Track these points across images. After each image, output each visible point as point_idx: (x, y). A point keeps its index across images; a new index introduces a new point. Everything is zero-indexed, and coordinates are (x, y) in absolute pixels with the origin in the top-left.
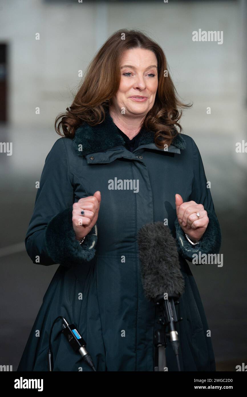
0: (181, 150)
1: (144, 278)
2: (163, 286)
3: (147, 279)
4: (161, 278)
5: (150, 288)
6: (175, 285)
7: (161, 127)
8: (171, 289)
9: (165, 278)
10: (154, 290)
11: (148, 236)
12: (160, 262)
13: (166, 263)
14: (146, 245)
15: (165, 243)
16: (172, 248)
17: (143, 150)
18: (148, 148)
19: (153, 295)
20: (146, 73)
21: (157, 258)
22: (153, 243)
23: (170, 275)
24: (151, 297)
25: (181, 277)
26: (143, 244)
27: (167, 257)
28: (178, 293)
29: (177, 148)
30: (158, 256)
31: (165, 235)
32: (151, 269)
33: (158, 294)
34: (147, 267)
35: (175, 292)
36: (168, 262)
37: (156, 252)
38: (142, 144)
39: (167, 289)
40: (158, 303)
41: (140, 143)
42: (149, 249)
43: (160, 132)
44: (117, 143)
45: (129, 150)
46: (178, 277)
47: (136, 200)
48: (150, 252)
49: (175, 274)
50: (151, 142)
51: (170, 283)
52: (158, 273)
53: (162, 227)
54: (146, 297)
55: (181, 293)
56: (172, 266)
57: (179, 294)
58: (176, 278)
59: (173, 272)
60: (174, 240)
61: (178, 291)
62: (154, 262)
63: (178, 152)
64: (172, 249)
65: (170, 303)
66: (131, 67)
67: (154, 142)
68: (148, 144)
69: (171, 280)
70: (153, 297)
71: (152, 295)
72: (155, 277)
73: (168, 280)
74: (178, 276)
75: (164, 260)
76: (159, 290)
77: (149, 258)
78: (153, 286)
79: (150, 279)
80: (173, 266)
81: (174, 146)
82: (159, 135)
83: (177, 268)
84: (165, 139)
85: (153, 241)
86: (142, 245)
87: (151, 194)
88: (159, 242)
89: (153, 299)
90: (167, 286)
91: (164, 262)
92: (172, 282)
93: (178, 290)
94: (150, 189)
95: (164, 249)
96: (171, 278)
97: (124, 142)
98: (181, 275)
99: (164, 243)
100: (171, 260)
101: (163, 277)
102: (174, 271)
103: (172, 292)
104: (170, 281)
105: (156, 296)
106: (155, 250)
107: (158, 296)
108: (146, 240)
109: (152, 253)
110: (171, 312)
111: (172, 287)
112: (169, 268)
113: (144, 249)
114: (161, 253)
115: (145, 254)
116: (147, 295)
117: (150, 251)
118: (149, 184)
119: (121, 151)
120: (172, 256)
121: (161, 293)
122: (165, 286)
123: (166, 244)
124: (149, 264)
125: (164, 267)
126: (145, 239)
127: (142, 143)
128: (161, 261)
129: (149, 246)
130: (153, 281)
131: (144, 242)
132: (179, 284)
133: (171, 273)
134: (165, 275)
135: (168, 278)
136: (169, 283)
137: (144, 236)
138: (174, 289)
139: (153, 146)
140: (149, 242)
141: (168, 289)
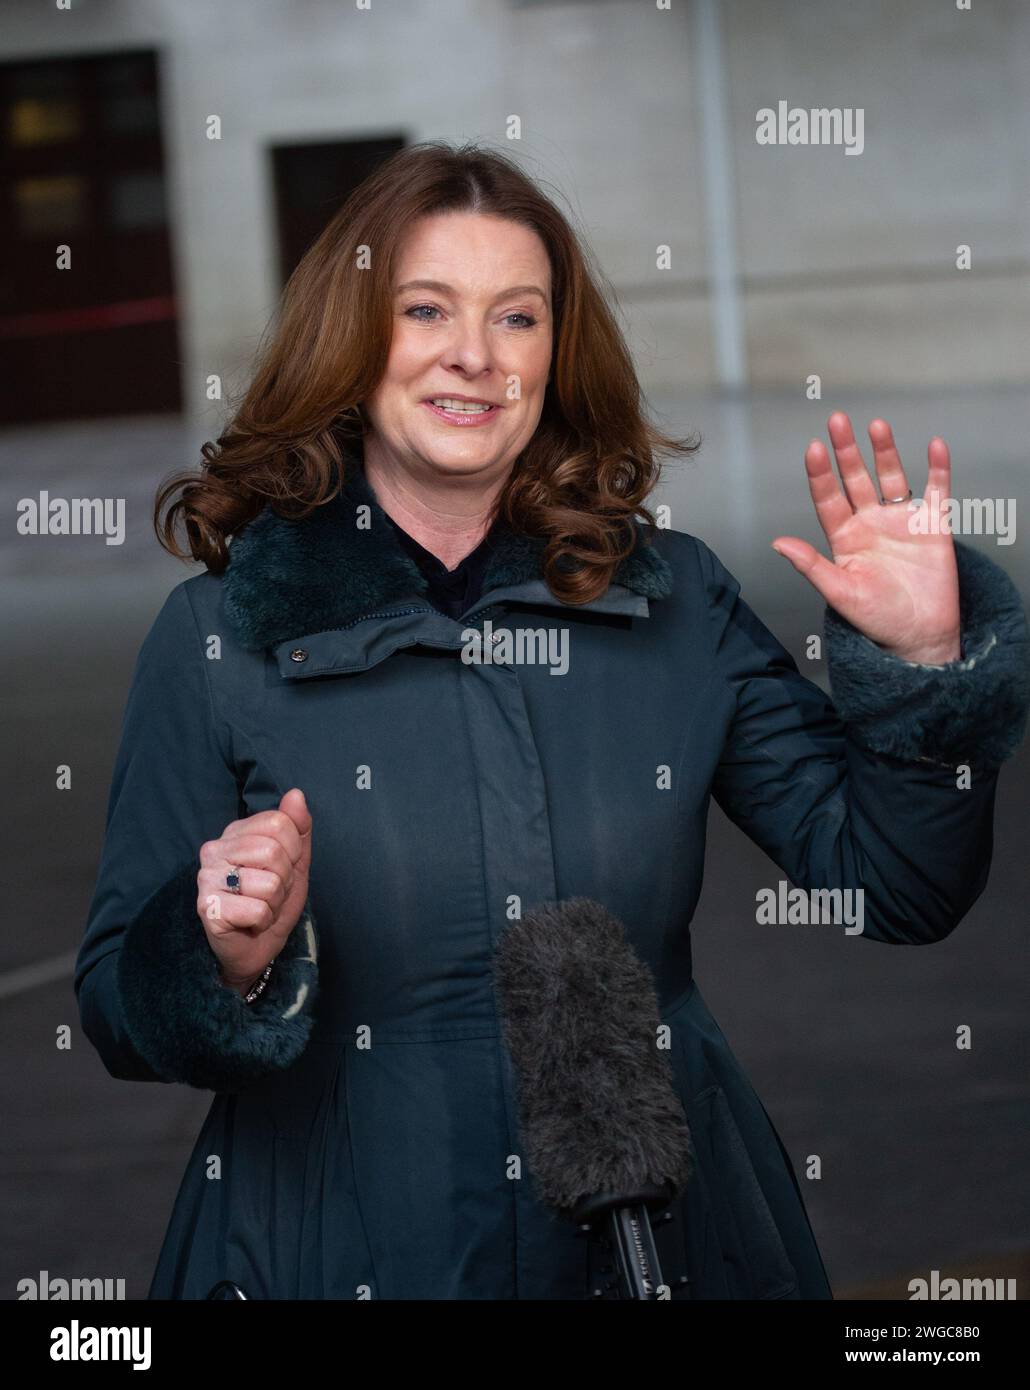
0: (651, 602)
1: (528, 1129)
2: (600, 1159)
3: (537, 1131)
4: (590, 1127)
5: (549, 1170)
6: (650, 1152)
7: (567, 519)
8: (631, 1168)
9: (608, 1125)
10: (565, 1178)
11: (535, 959)
12: (582, 1061)
13: (608, 1064)
14: (528, 998)
15: (603, 982)
16: (631, 1003)
17: (502, 608)
18: (519, 599)
19: (564, 1197)
20: (498, 310)
21: (570, 1048)
22: (555, 987)
23: (627, 1112)
24: (555, 1204)
25: (675, 1118)
26: (515, 992)
27: (612, 1042)
28: (662, 1182)
29: (636, 593)
30: (574, 1037)
31: (602, 952)
32: (552, 1093)
33: (583, 1191)
34: (535, 1085)
35: (649, 1177)
36: (616, 1062)
37: (565, 1022)
38: (493, 587)
39: (614, 1170)
40: (586, 1227)
41: (486, 583)
42: (540, 1013)
43: (565, 539)
44: (396, 591)
45: (446, 610)
46: (658, 1119)
47: (479, 809)
48: (546, 1027)
49: (647, 1108)
50: (531, 577)
51: (628, 1146)
52: (578, 1106)
53: (586, 918)
54: (541, 1202)
55: (674, 1179)
56: (633, 1075)
57: (668, 1181)
58: (652, 1124)
59: (638, 1097)
60: (639, 967)
61: (661, 1174)
62: (560, 1063)
63: (641, 609)
64: (633, 1006)
65: (633, 1223)
66: (436, 287)
67: (540, 577)
68: (520, 583)
69: (631, 1134)
70: (564, 1205)
71: (560, 1195)
72: (567, 1124)
73: (616, 1133)
74: (662, 1112)
75: (598, 1053)
76: (584, 1176)
77: (543, 1051)
78: (560, 1160)
79: (547, 1131)
80: (638, 1073)
81: (624, 586)
82: (560, 552)
83: (653, 1080)
84: (585, 564)
85: (552, 979)
86: (512, 996)
87: (537, 780)
88: (577, 985)
89: (564, 1212)
90: (616, 1159)
91: (601, 1062)
92: (636, 1138)
93: (661, 1168)
94: (534, 760)
95: (597, 1010)
96: (632, 1123)
97: (425, 583)
98: (674, 1106)
99: (599, 984)
100: (626, 1052)
101: (595, 1124)
102: (643, 1095)
103: (636, 1180)
104: (625, 1138)
105: (574, 1201)
106: (565, 1015)
107: (583, 1199)
108: (525, 978)
109: (553, 1026)
110: (639, 1259)
111: (636, 1158)
112: (623, 1084)
113: (521, 1012)
114: (586, 1026)
115: (525, 1034)
116: (540, 1199)
117: (543, 1023)
118: (530, 740)
119: (414, 615)
120: (634, 1034)
121: (594, 1189)
122: (607, 1160)
123: (605, 988)
124: (544, 1074)
125: (602, 1081)
126: (523, 972)
127: (495, 581)
128: (587, 1060)
129: (538, 999)
130: (563, 1139)
131: (521, 985)
132: (665, 1147)
133: (630, 1106)
134: (608, 1112)
135: (619, 1126)
136: (621, 1145)
137: (518, 962)
138: (645, 1167)
139: (538, 592)
140: (538, 985)
141: (618, 1167)
